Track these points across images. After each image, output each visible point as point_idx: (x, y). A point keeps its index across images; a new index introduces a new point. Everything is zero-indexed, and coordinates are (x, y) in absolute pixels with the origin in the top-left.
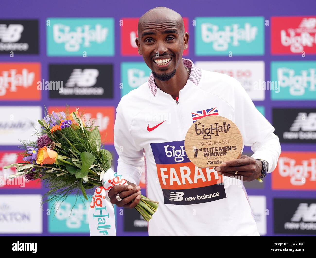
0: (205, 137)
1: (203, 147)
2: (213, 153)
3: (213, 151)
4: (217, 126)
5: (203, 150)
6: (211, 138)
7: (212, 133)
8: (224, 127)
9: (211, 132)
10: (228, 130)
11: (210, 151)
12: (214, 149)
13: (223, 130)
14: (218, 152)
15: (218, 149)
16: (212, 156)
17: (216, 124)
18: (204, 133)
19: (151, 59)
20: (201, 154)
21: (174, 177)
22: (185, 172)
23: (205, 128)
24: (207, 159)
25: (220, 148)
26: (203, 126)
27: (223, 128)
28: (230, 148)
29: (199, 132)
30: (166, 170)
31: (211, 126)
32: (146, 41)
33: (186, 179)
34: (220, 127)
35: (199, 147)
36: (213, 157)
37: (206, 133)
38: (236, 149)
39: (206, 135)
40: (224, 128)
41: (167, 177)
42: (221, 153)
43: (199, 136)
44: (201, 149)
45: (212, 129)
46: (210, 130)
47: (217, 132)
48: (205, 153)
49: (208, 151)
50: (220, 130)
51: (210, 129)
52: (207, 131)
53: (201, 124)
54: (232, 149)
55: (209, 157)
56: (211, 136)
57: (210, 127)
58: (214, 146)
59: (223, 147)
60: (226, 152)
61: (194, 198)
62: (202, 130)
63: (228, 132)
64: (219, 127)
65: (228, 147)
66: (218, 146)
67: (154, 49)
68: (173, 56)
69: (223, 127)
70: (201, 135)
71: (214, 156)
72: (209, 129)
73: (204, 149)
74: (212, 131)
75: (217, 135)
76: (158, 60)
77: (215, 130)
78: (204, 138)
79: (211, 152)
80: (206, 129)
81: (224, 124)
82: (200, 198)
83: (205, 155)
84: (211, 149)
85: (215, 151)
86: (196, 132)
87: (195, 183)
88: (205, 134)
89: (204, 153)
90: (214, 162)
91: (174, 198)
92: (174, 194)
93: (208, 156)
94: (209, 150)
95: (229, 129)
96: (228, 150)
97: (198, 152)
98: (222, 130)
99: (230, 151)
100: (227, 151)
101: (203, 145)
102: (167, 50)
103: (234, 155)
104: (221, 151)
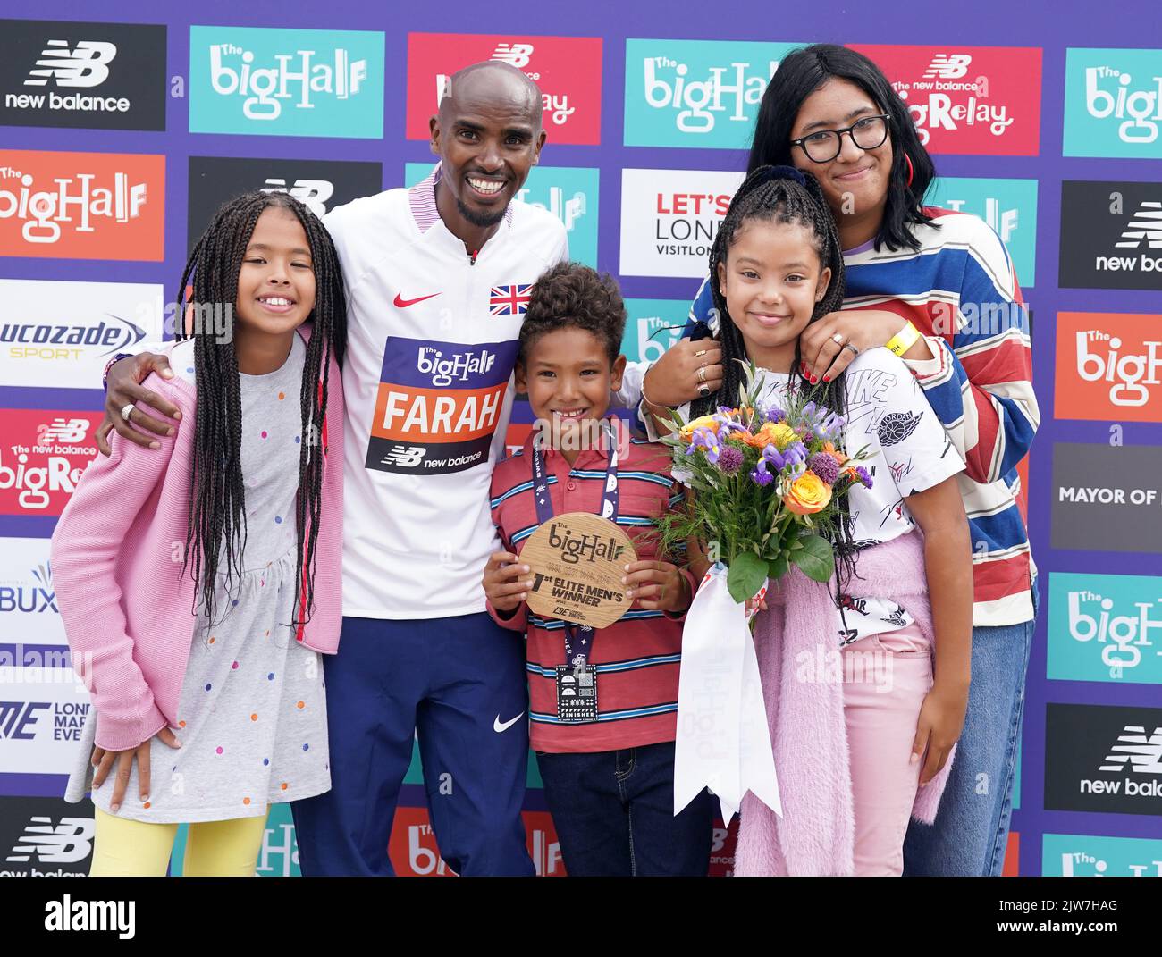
0: (566, 557)
1: (555, 575)
2: (571, 593)
3: (573, 589)
4: (596, 541)
5: (553, 581)
6: (577, 561)
7: (582, 553)
8: (611, 548)
9: (579, 550)
10: (616, 557)
11: (568, 588)
12: (577, 587)
13: (606, 555)
14: (583, 594)
15: (585, 589)
16: (568, 599)
17: (596, 537)
18: (566, 547)
19: (463, 174)
20: (547, 587)
21: (418, 415)
22: (445, 408)
23: (570, 537)
24: (558, 601)
25: (589, 587)
26: (569, 532)
27: (607, 551)
28: (609, 595)
29: (555, 541)
30: (404, 397)
31: (585, 537)
32: (461, 134)
33: (441, 422)
34: (602, 547)
35: (547, 573)
36: (570, 601)
37: (569, 547)
38: (621, 600)
39: (567, 553)
40: (610, 551)
41: (401, 413)
42: (588, 600)
43: (554, 549)
44: (551, 578)
45: (584, 545)
46: (581, 546)
47: (593, 553)
48: (557, 588)
49: (562, 587)
50: (601, 552)
51: (580, 542)
52: (573, 546)
53: (566, 527)
54: (614, 597)
55: (562, 599)
56: (577, 557)
57: (581, 539)
58: (578, 580)
59: (595, 589)
60: (599, 601)
61: (442, 463)
62: (563, 539)
63: (616, 561)
64: (599, 545)
65: (606, 592)
66: (587, 582)
67: (476, 157)
68: (510, 178)
69: (608, 548)
70: (559, 551)
71: (573, 600)
72: (578, 543)
73: (557, 579)
74: (583, 549)
75: (591, 560)
76: (478, 182)
77: (591, 549)
78: (563, 559)
79: (570, 590)
80: (572, 541)
81: (612, 543)
82: (452, 462)
83: (554, 594)
84: (571, 585)
85: (579, 590)
86: (551, 540)
87: (455, 431)
88: (566, 550)
89: (555, 589)
90: (568, 613)
91: (397, 460)
92: (403, 452)
93: (560, 596)
94: (565, 585)
95: (620, 556)
96: (605, 597)
97: (543, 582)
98: (603, 554)
99: (607, 600)
100: (602, 600)
101: (557, 570)
102: (502, 163)
103: (612, 612)
104: (589, 594)
